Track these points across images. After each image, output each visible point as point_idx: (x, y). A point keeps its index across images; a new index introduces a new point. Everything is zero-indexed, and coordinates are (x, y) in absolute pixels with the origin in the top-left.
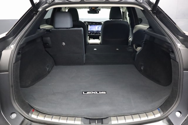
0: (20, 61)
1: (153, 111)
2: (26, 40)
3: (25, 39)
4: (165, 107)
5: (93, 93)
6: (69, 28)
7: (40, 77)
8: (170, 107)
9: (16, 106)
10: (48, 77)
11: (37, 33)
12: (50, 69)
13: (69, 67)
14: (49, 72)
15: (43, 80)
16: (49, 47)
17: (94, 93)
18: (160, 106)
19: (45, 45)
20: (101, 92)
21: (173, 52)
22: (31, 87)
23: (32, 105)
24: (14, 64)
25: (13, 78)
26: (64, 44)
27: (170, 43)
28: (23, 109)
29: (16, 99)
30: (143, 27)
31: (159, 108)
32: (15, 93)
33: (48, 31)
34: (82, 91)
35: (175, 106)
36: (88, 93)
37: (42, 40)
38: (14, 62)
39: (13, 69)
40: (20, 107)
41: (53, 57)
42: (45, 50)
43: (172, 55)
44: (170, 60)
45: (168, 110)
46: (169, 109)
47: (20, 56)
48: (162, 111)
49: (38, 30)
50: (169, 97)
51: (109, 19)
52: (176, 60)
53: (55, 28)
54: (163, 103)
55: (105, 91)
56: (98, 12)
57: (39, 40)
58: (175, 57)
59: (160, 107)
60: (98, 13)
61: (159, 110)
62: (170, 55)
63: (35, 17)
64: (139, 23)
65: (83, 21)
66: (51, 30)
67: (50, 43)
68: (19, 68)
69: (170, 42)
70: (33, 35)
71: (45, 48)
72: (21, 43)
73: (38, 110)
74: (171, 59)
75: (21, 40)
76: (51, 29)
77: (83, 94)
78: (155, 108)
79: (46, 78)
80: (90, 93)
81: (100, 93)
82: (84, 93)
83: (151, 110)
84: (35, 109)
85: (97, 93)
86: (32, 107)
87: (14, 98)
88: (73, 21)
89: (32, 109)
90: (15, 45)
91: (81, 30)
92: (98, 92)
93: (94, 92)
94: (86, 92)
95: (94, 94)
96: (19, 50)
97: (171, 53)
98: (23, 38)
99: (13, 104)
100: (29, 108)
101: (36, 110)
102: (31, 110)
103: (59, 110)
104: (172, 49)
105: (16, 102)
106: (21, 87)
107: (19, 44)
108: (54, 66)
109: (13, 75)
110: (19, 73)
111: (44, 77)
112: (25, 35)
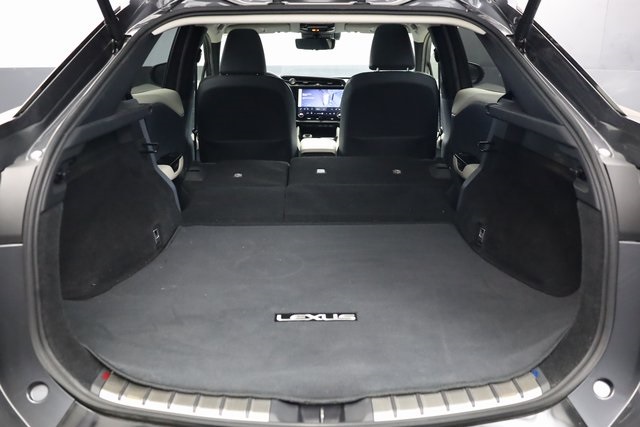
0: (61, 206)
1: (518, 377)
2: (83, 134)
3: (80, 129)
4: (557, 364)
5: (311, 317)
7: (130, 260)
8: (576, 365)
9: (48, 360)
10: (157, 266)
12: (165, 237)
14: (161, 247)
15: (142, 275)
17: (316, 318)
18: (540, 361)
20: (339, 314)
21: (583, 177)
22: (97, 297)
23: (103, 357)
24: (41, 214)
25: (39, 262)
27: (573, 147)
28: (70, 369)
29: (47, 337)
30: (486, 94)
31: (538, 370)
32: (43, 316)
34: (274, 310)
35: (591, 362)
36: (293, 318)
38: (43, 209)
39: (39, 231)
40: (62, 364)
43: (580, 188)
44: (576, 206)
45: (566, 375)
46: (571, 371)
47: (62, 188)
49: (125, 101)
50: (572, 333)
52: (595, 202)
54: (552, 353)
55: (354, 311)
58: (591, 194)
59: (539, 365)
61: (536, 374)
62: (575, 187)
63: (113, 58)
64: (473, 81)
68: (58, 231)
69: (573, 143)
70: (109, 119)
72: (68, 145)
73: (121, 374)
74: (577, 199)
75: (66, 134)
77: (276, 320)
78: (524, 369)
79: (149, 266)
80: (301, 317)
81: (335, 317)
83: (510, 375)
84: (110, 371)
85: (324, 317)
86: (103, 365)
89: (103, 371)
90: (44, 150)
92: (329, 315)
93: (314, 314)
94: (286, 316)
95: (313, 320)
96: (59, 169)
97: (578, 179)
98: (73, 126)
100: (91, 368)
101: (115, 374)
102: (100, 376)
103: (193, 376)
104: (581, 167)
105: (46, 345)
106: (64, 299)
107: (58, 149)
108: (179, 228)
109: (39, 253)
110: (58, 245)
111: (143, 265)
112: (79, 118)
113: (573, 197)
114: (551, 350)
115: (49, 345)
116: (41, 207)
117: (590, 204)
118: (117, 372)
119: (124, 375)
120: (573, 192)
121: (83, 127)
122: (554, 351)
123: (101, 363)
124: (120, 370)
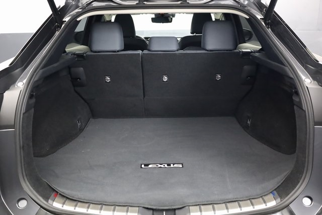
0: (33, 110)
1: (264, 196)
2: (43, 73)
3: (41, 71)
4: (284, 189)
5: (160, 166)
6: (118, 51)
7: (65, 138)
8: (293, 189)
9: (27, 187)
10: (79, 140)
11: (61, 61)
12: (83, 124)
13: (116, 120)
14: (82, 130)
15: (72, 144)
16: (82, 85)
17: (162, 166)
18: (276, 187)
19: (75, 81)
20: (174, 164)
21: (297, 93)
22: (49, 156)
23: (54, 186)
24: (23, 114)
25: (22, 138)
26: (108, 79)
27: (291, 78)
28: (38, 192)
29: (26, 176)
31: (275, 192)
32: (24, 165)
33: (80, 56)
34: (141, 162)
35: (301, 188)
36: (150, 166)
37: (70, 73)
38: (24, 111)
39: (22, 122)
40: (34, 189)
41: (88, 104)
42: (75, 90)
44: (294, 108)
45: (289, 194)
46: (291, 192)
47: (33, 100)
48: (279, 195)
49: (63, 55)
50: (292, 173)
51: (191, 33)
52: (302, 106)
53: (92, 51)
54: (282, 184)
55: (181, 162)
56: (170, 20)
57: (64, 73)
58: (300, 102)
59: (275, 190)
60: (171, 22)
61: (274, 194)
62: (294, 98)
63: (57, 33)
65: (143, 37)
66: (85, 55)
67: (84, 78)
68: (32, 123)
69: (292, 76)
70: (55, 65)
71: (74, 86)
72: (36, 79)
73: (63, 194)
74: (294, 104)
75: (35, 74)
76: (85, 53)
77: (141, 167)
78: (267, 191)
79: (75, 140)
80: (154, 166)
81: (172, 165)
82: (143, 166)
83: (260, 194)
84: (58, 193)
85: (166, 166)
86: (54, 190)
87: (22, 174)
88: (124, 37)
89: (54, 194)
90: (25, 81)
91: (139, 54)
92: (169, 165)
93: (161, 164)
94: (146, 165)
95: (161, 167)
96: (32, 91)
97: (294, 94)
98: (38, 70)
99: (22, 183)
100: (48, 191)
101: (60, 194)
102: (52, 195)
103: (99, 195)
104: (296, 88)
105: (26, 180)
106: (35, 156)
107: (32, 81)
108: (91, 119)
109: (22, 134)
110: (31, 129)
111: (73, 139)
112: (42, 65)
113: (292, 103)
114: (282, 182)
115: (28, 179)
116: (23, 110)
117: (300, 107)
118: (62, 193)
119: (65, 195)
120: (292, 101)
121: (44, 70)
122: (283, 182)
123: (53, 189)
124: (63, 193)
